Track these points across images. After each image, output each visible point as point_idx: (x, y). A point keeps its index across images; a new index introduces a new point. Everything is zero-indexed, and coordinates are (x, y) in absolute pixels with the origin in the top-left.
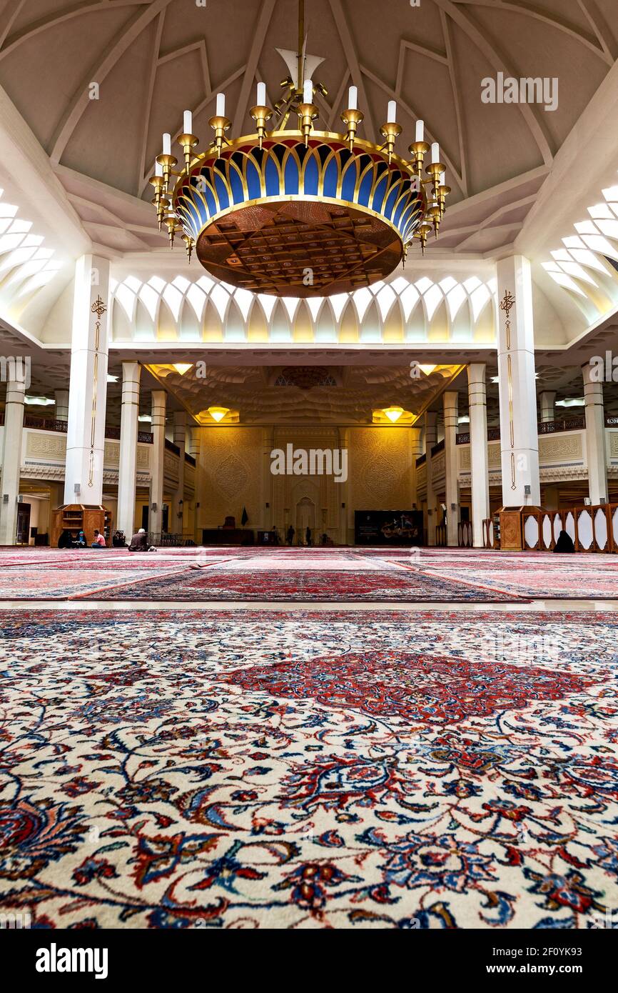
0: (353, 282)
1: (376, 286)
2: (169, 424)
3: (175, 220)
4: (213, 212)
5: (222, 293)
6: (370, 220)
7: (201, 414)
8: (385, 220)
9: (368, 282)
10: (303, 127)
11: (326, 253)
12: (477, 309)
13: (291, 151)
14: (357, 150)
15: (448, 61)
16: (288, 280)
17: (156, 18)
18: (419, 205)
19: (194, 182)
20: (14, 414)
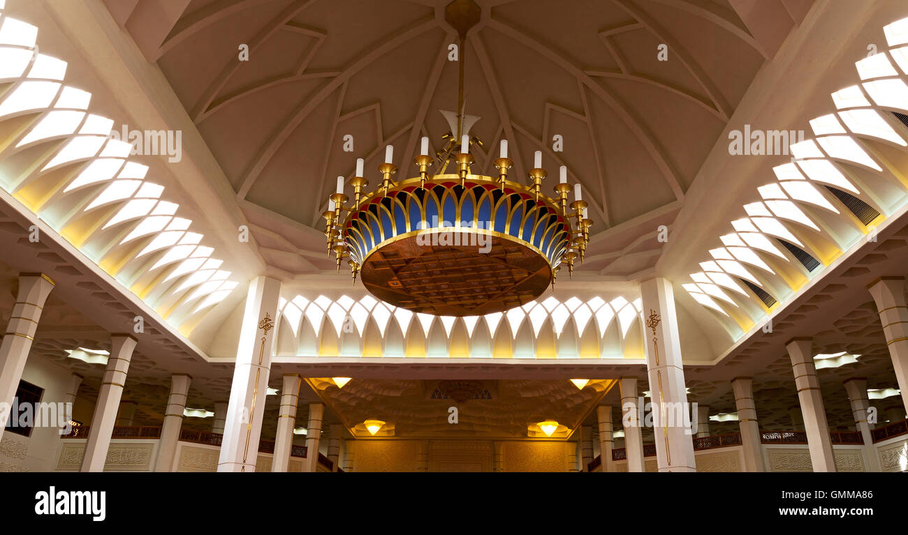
0: (506, 302)
1: (528, 306)
2: (324, 438)
3: (343, 248)
4: (378, 241)
5: (383, 312)
6: (520, 248)
7: (357, 427)
8: (534, 249)
9: (520, 303)
10: (461, 172)
11: (481, 277)
12: (625, 326)
13: (450, 190)
14: (508, 190)
15: (587, 119)
16: (444, 300)
17: (340, 87)
18: (565, 236)
19: (363, 216)
20: (171, 427)
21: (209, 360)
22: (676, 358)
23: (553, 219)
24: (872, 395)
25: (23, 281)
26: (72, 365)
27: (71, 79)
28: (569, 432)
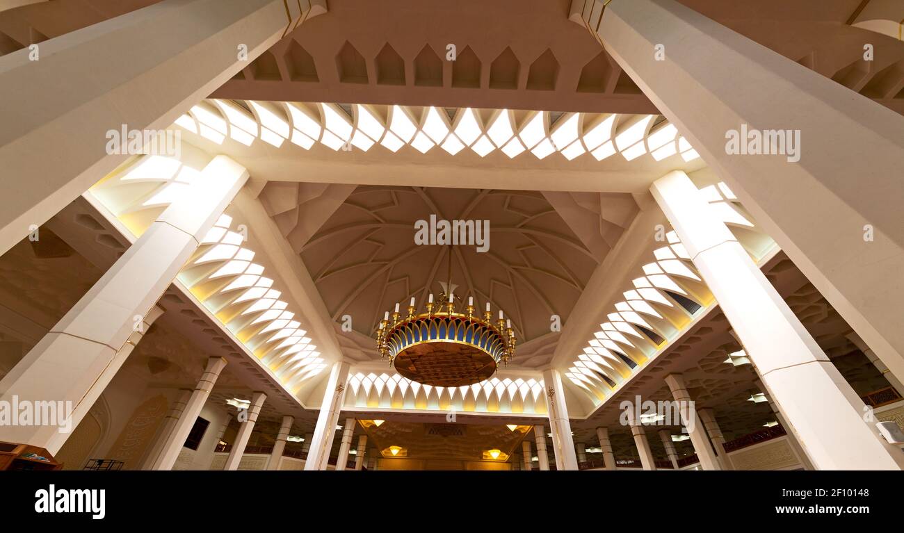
0: (471, 380)
1: (483, 383)
2: (367, 456)
3: (385, 348)
4: (404, 345)
5: (404, 383)
6: (479, 351)
7: (385, 450)
8: (487, 352)
9: (479, 381)
10: (449, 312)
11: (458, 366)
12: (536, 395)
13: (444, 321)
14: (473, 322)
15: (512, 288)
16: (438, 378)
17: (389, 269)
18: (502, 346)
19: (397, 332)
20: (279, 447)
21: (306, 408)
22: (565, 415)
23: (496, 337)
24: (674, 439)
25: (211, 360)
26: (229, 408)
27: (256, 260)
28: (507, 457)
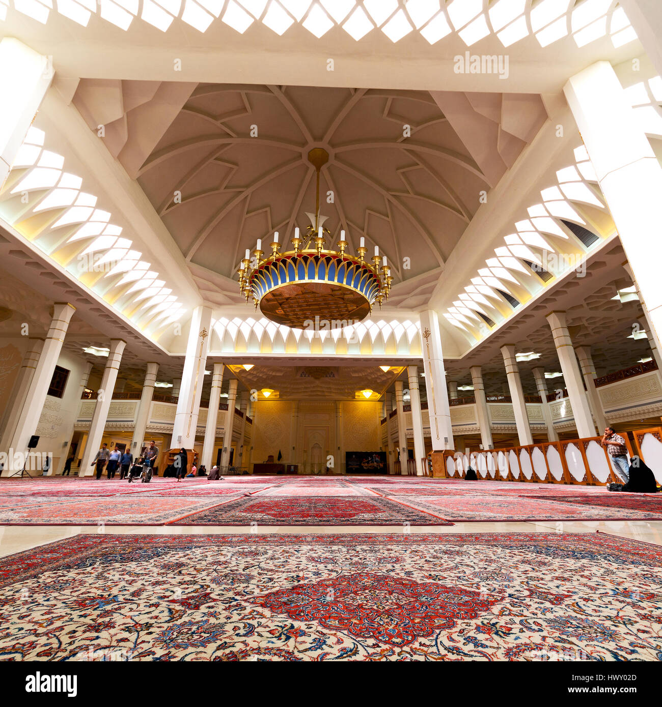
1: (356, 325)
2: (238, 399)
3: (249, 290)
4: (270, 287)
5: (273, 327)
6: (352, 292)
7: (257, 393)
8: (360, 293)
10: (318, 248)
11: (330, 308)
12: (411, 337)
13: (312, 259)
14: (345, 259)
15: (390, 219)
17: (246, 198)
18: (377, 286)
19: (261, 272)
20: (147, 393)
21: (170, 354)
22: (439, 356)
23: (371, 276)
24: (547, 376)
25: (56, 307)
26: (87, 357)
28: (379, 396)
